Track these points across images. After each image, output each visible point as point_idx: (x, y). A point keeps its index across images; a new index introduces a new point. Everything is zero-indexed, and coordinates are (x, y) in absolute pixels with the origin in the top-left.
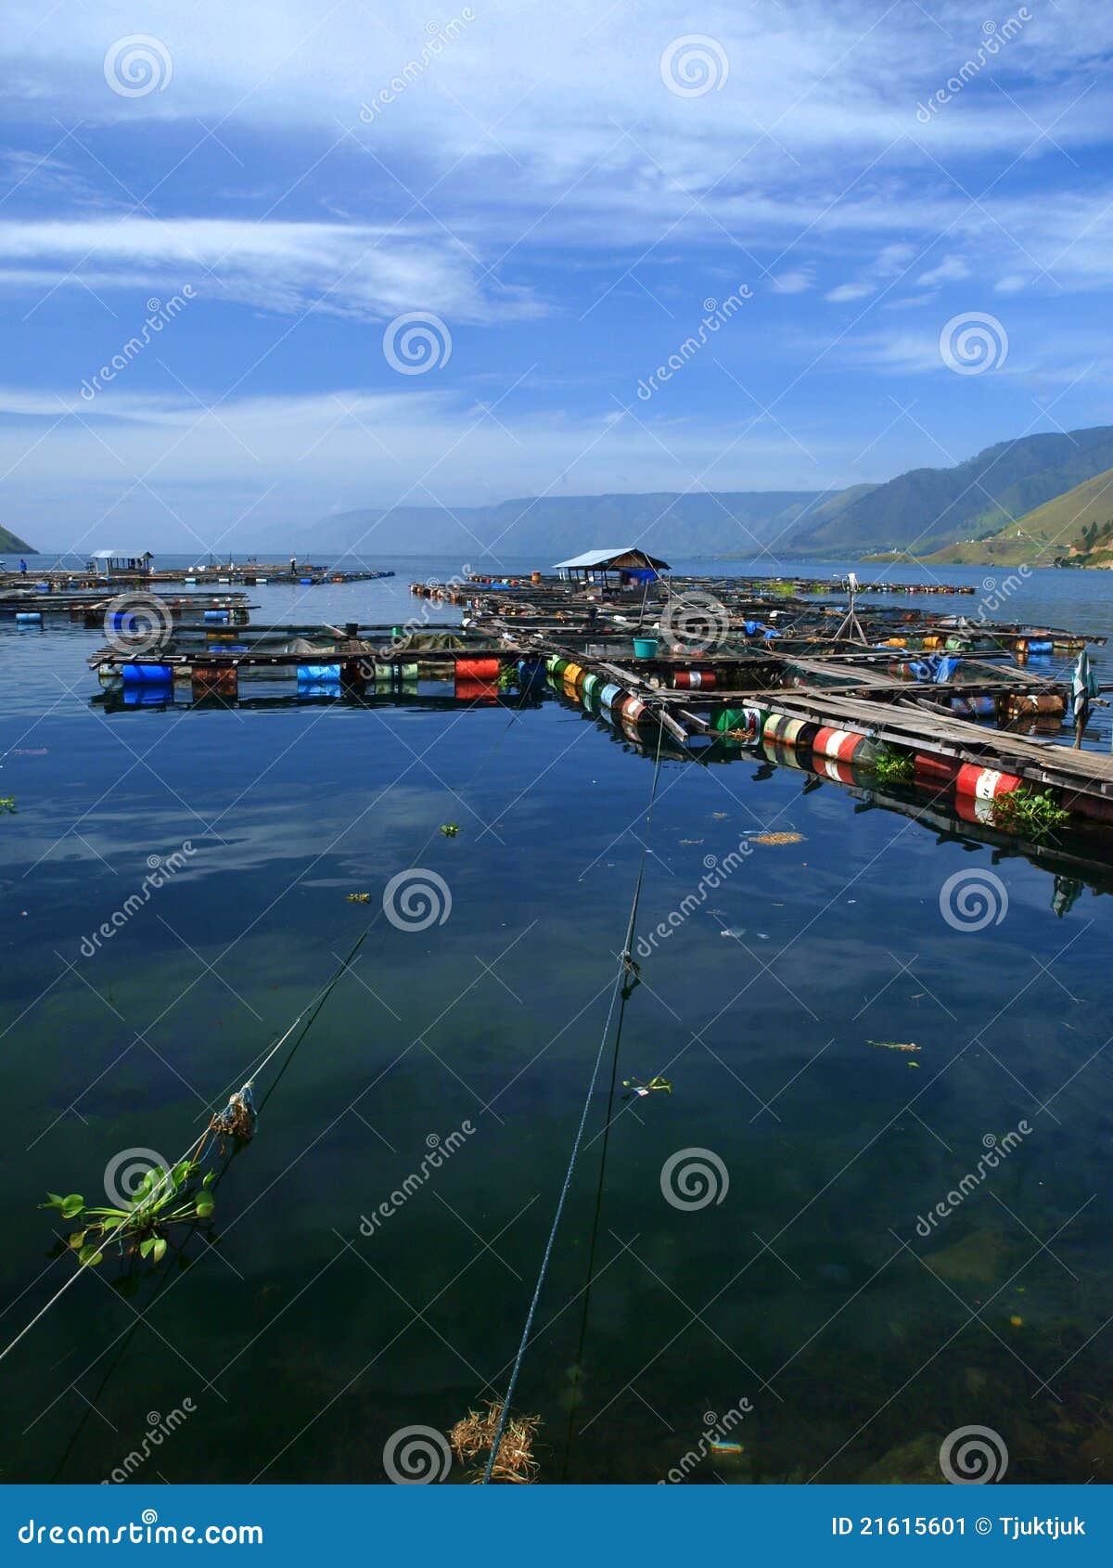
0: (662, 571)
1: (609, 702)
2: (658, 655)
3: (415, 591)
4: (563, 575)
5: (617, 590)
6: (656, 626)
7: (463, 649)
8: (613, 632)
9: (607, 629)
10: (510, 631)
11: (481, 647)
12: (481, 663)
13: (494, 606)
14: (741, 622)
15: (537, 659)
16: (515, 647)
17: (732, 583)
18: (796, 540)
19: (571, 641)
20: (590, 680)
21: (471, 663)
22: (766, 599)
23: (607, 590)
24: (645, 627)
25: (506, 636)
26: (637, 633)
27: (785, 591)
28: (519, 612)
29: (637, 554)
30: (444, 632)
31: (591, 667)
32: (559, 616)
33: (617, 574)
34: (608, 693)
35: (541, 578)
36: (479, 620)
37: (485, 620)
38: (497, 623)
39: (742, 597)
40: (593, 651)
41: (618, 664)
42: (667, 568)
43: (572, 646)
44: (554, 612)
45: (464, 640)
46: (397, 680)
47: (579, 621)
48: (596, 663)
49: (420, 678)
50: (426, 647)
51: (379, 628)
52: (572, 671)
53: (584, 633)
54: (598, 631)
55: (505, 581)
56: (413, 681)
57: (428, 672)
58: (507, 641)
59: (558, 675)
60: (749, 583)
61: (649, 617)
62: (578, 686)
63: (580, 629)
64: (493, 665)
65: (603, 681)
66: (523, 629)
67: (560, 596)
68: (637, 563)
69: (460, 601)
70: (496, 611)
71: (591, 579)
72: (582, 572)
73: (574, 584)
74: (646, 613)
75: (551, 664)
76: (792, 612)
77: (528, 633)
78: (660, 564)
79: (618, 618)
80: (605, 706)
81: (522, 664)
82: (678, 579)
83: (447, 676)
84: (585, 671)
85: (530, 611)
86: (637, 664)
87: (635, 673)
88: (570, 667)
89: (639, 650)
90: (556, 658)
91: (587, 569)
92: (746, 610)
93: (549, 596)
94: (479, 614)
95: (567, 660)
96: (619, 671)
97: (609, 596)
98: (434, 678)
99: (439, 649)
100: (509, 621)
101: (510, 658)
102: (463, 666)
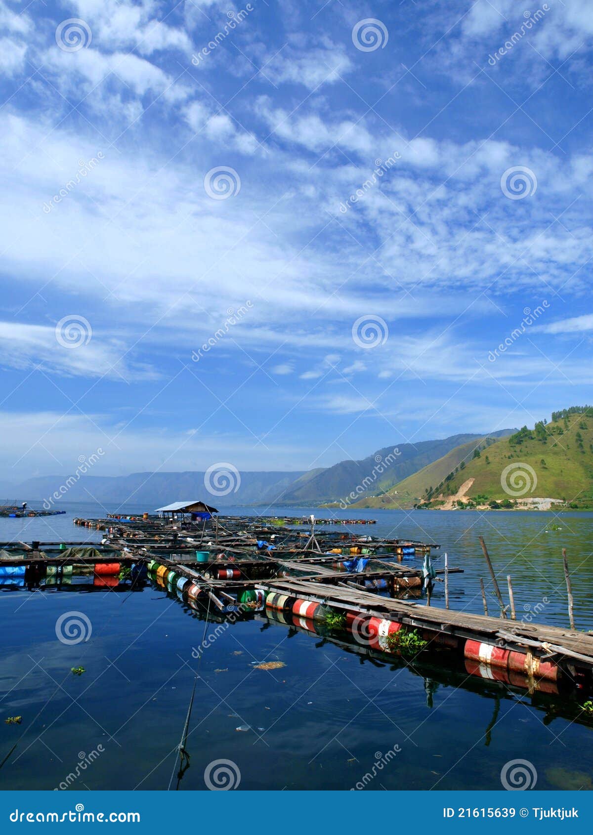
0: (214, 514)
1: (181, 587)
2: (210, 560)
3: (76, 523)
4: (160, 515)
5: (190, 523)
6: (210, 544)
7: (100, 556)
8: (186, 547)
9: (183, 545)
10: (128, 546)
11: (111, 556)
12: (110, 565)
13: (121, 532)
14: (255, 541)
15: (143, 563)
16: (130, 556)
17: (252, 519)
18: (286, 497)
19: (162, 553)
20: (171, 575)
21: (104, 565)
22: (269, 528)
23: (185, 524)
24: (204, 544)
25: (126, 549)
26: (199, 548)
27: (279, 524)
28: (134, 535)
29: (200, 504)
30: (90, 547)
31: (172, 567)
32: (156, 538)
33: (190, 515)
34: (181, 582)
35: (148, 517)
36: (111, 540)
37: (115, 540)
38: (121, 542)
39: (257, 527)
40: (174, 558)
41: (187, 565)
42: (217, 512)
43: (162, 554)
44: (154, 535)
45: (101, 551)
46: (59, 575)
47: (167, 541)
48: (175, 565)
49: (73, 574)
50: (79, 556)
51: (52, 544)
52: (162, 570)
53: (170, 547)
54: (177, 547)
55: (128, 518)
56: (69, 576)
57: (79, 571)
58: (126, 553)
59: (154, 572)
60: (260, 520)
61: (207, 538)
62: (165, 578)
63: (167, 545)
64: (117, 566)
65: (178, 575)
66: (135, 545)
67: (158, 527)
68: (200, 509)
69: (102, 529)
70: (121, 535)
71: (176, 517)
72: (171, 513)
73: (166, 519)
74: (204, 536)
75: (150, 566)
76: (283, 536)
77: (139, 547)
78: (213, 510)
79: (189, 539)
80: (179, 590)
81: (133, 566)
82: (223, 517)
83: (90, 573)
84: (169, 570)
85: (141, 535)
86: (198, 565)
87: (197, 570)
88: (161, 567)
89: (199, 557)
90: (153, 562)
91: (173, 512)
92: (259, 535)
93: (152, 526)
94: (112, 536)
95: (159, 563)
96: (187, 570)
97: (185, 526)
98: (82, 574)
99: (87, 557)
100: (128, 541)
101: (127, 562)
102: (99, 567)
